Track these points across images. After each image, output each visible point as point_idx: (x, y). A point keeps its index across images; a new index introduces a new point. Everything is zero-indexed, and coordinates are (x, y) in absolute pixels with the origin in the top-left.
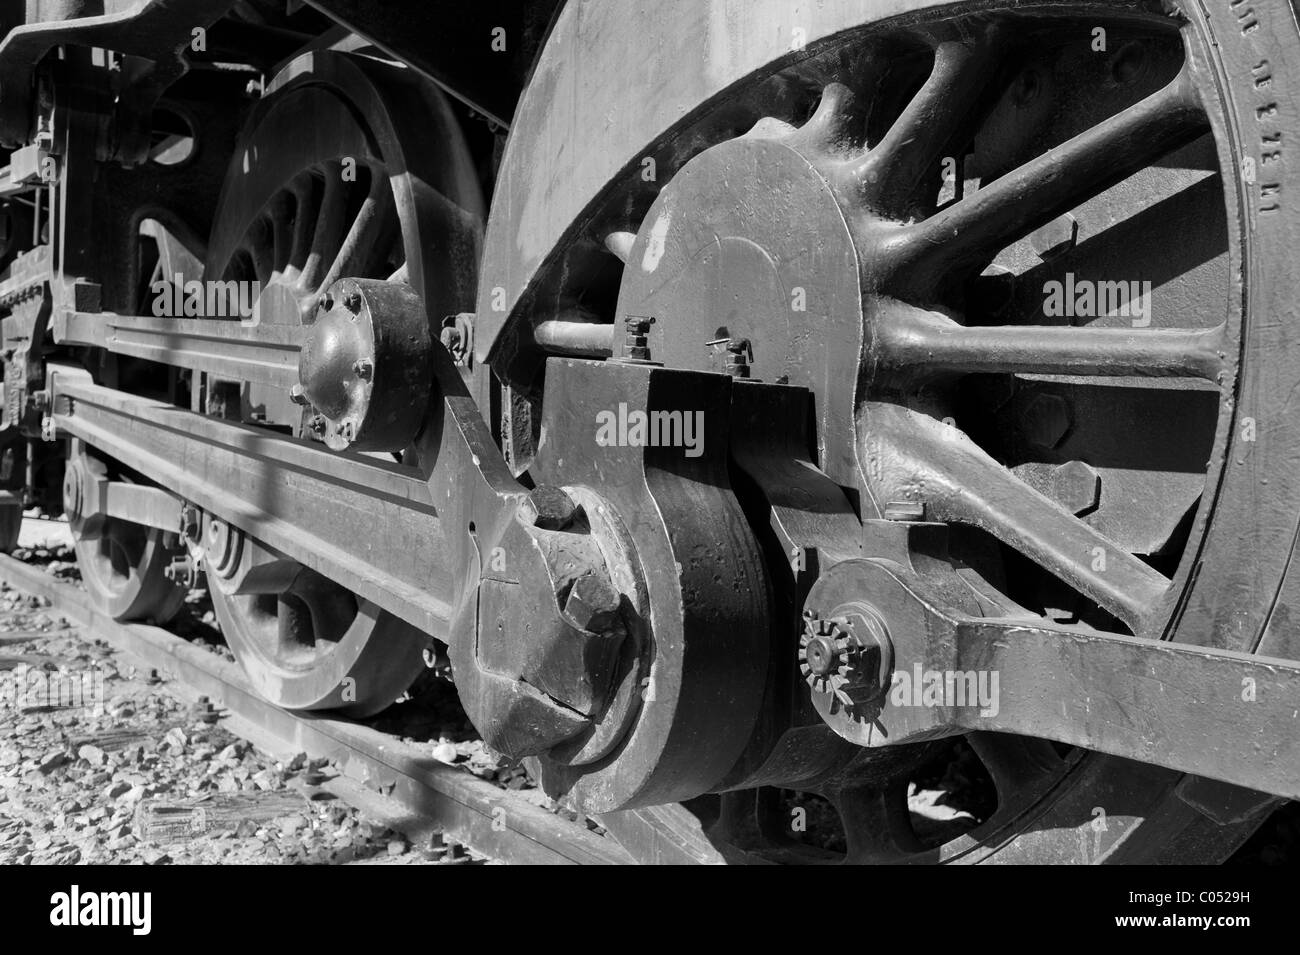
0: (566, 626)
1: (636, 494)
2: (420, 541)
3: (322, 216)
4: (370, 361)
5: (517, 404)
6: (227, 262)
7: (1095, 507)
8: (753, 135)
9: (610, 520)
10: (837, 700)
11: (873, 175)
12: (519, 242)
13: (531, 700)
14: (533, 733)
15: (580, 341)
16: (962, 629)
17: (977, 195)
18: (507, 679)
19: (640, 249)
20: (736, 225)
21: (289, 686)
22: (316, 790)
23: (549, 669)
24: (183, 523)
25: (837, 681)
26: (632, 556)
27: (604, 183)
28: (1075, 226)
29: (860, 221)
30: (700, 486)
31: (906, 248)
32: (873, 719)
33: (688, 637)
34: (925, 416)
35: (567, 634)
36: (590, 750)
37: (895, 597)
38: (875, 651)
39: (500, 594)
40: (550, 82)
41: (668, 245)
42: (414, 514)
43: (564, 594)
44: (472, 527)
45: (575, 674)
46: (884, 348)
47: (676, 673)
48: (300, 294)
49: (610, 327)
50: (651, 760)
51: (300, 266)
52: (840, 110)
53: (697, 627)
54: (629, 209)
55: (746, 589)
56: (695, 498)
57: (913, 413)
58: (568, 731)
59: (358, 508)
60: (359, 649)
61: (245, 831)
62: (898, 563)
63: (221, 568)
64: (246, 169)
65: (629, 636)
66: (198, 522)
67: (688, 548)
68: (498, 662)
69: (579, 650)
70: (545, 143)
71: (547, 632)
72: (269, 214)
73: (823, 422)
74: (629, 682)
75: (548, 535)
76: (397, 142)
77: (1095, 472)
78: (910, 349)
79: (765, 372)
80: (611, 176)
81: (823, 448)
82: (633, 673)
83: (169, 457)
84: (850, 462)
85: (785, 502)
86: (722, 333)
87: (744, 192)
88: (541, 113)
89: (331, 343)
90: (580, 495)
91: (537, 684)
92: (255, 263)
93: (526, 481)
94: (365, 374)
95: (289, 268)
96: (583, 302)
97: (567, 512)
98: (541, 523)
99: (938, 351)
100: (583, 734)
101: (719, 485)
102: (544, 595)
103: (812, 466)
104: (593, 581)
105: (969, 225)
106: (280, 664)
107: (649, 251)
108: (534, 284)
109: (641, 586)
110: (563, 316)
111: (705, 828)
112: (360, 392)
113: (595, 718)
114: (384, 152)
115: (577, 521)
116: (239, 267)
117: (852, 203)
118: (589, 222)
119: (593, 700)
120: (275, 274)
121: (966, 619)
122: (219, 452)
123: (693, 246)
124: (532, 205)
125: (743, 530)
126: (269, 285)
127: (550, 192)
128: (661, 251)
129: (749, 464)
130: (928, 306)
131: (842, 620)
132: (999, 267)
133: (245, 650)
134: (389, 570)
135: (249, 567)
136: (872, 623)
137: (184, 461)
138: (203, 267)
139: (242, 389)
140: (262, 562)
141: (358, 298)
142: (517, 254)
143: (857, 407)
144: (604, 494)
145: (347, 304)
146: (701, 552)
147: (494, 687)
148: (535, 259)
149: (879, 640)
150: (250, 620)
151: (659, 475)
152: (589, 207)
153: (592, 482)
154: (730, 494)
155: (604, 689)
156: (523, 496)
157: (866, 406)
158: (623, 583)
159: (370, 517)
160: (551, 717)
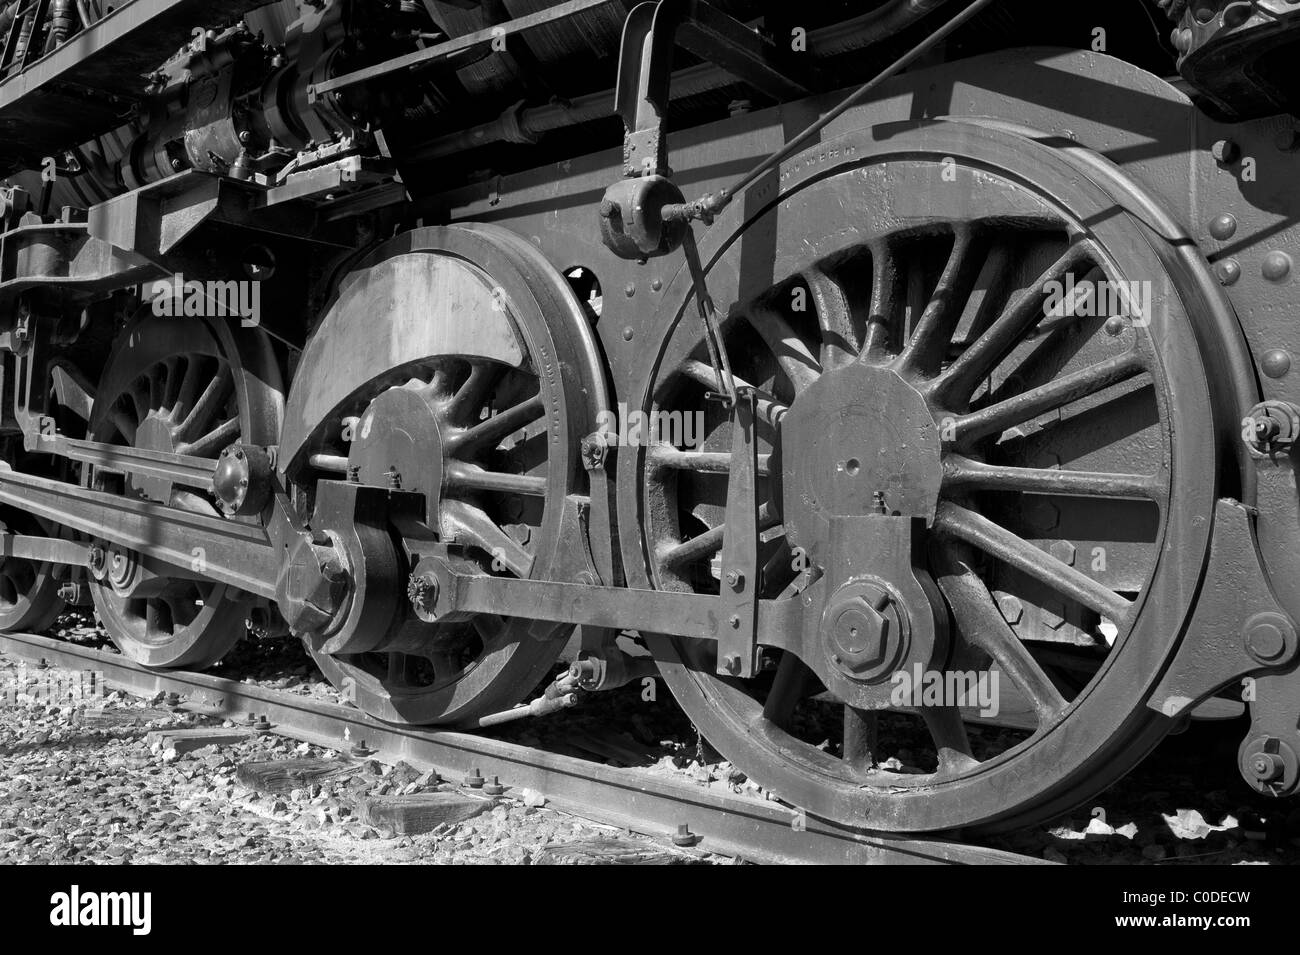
0: (323, 578)
1: (351, 533)
2: (256, 557)
3: (185, 382)
4: (246, 479)
5: (299, 494)
6: (114, 399)
7: (528, 541)
8: (407, 386)
9: (341, 542)
10: (419, 605)
11: (451, 411)
12: (304, 417)
13: (309, 608)
14: (309, 622)
15: (332, 465)
16: (459, 578)
17: (496, 418)
18: (301, 601)
19: (360, 427)
20: (399, 423)
21: (154, 654)
22: (174, 708)
23: (316, 597)
24: (93, 557)
25: (419, 598)
26: (348, 555)
27: (345, 396)
28: (526, 434)
29: (445, 429)
30: (375, 530)
31: (459, 441)
32: (432, 612)
33: (367, 583)
34: (468, 505)
35: (324, 581)
36: (331, 627)
37: (440, 569)
38: (433, 588)
39: (298, 569)
40: (322, 344)
41: (372, 428)
42: (253, 544)
43: (323, 568)
44: (287, 546)
45: (326, 597)
46: (451, 479)
47: (363, 595)
48: (170, 425)
49: (346, 459)
50: (353, 628)
51: (170, 408)
52: (440, 382)
53: (370, 580)
54: (357, 406)
55: (390, 566)
56: (372, 534)
57: (463, 504)
58: (323, 620)
59: (222, 543)
60: (204, 626)
61: (139, 724)
62: (444, 558)
63: (119, 583)
64: (131, 344)
65: (346, 584)
66: (102, 556)
67: (369, 551)
68: (296, 595)
69: (328, 588)
70: (319, 371)
71: (317, 581)
72: (148, 375)
73: (428, 507)
74: (346, 600)
75: (317, 547)
76: (236, 350)
77: (528, 527)
78: (460, 480)
79: (407, 487)
80: (349, 393)
81: (428, 517)
82: (348, 597)
83: (91, 519)
84: (437, 523)
85: (408, 536)
86: (393, 469)
87: (403, 411)
88: (317, 357)
89: (229, 471)
90: (330, 533)
91: (312, 601)
92: (136, 403)
93: (308, 528)
94: (244, 484)
95: (162, 409)
96: (334, 446)
97: (325, 539)
98: (315, 543)
99: (469, 481)
100: (329, 621)
101: (383, 530)
102: (316, 568)
103: (423, 524)
104: (334, 564)
105: (492, 428)
106: (147, 642)
107: (364, 429)
108: (310, 437)
109: (351, 566)
110: (324, 452)
111: (382, 683)
112: (241, 492)
113: (333, 614)
114: (228, 354)
115: (328, 543)
116: (122, 403)
117: (442, 422)
118: (338, 411)
119: (333, 607)
120: (151, 411)
121: (461, 575)
122: (130, 515)
123: (382, 430)
124: (311, 399)
125: (390, 546)
126: (147, 418)
127: (320, 396)
128: (369, 430)
129: (396, 523)
130: (470, 461)
131: (422, 577)
132: (502, 447)
133: (123, 637)
134: (239, 571)
135: (140, 581)
136: (432, 578)
137: (102, 521)
138: (93, 400)
139: (126, 478)
140: (148, 578)
141: (241, 453)
142: (303, 422)
143: (440, 501)
144: (338, 533)
145: (237, 456)
146: (373, 554)
147: (295, 605)
148: (311, 426)
149: (435, 584)
150: (124, 618)
151: (359, 525)
152: (338, 406)
153: (334, 528)
154: (386, 533)
155: (337, 604)
156: (307, 533)
157: (444, 501)
158: (344, 564)
159: (229, 548)
160: (317, 614)
